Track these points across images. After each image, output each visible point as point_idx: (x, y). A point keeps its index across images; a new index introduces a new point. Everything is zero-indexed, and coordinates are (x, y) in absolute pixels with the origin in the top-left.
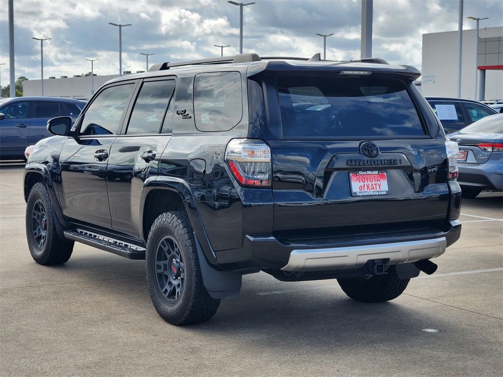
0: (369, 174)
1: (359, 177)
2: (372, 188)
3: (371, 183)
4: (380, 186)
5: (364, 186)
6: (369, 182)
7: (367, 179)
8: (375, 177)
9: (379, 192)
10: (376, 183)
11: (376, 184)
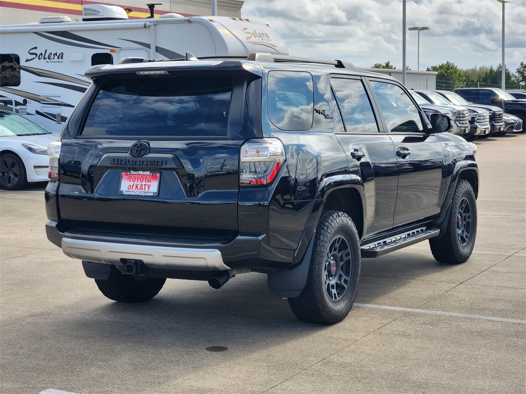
0: (141, 175)
1: (130, 177)
2: (140, 188)
3: (140, 183)
4: (149, 187)
5: (133, 186)
6: (139, 183)
7: (138, 179)
8: (146, 177)
9: (146, 192)
10: (146, 183)
11: (145, 185)
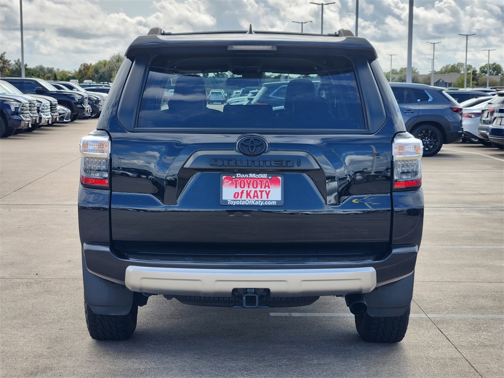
0: (253, 178)
1: (236, 181)
2: (254, 196)
3: (253, 190)
4: (268, 194)
5: (242, 192)
6: (251, 188)
7: (249, 184)
8: (261, 181)
9: (264, 201)
10: (263, 189)
11: (261, 192)
